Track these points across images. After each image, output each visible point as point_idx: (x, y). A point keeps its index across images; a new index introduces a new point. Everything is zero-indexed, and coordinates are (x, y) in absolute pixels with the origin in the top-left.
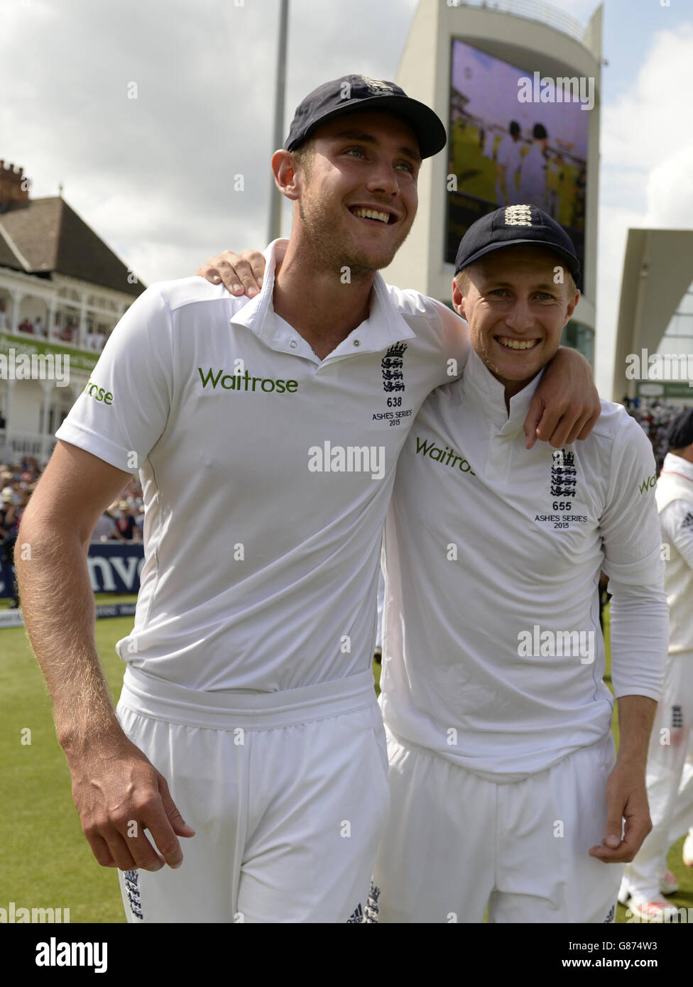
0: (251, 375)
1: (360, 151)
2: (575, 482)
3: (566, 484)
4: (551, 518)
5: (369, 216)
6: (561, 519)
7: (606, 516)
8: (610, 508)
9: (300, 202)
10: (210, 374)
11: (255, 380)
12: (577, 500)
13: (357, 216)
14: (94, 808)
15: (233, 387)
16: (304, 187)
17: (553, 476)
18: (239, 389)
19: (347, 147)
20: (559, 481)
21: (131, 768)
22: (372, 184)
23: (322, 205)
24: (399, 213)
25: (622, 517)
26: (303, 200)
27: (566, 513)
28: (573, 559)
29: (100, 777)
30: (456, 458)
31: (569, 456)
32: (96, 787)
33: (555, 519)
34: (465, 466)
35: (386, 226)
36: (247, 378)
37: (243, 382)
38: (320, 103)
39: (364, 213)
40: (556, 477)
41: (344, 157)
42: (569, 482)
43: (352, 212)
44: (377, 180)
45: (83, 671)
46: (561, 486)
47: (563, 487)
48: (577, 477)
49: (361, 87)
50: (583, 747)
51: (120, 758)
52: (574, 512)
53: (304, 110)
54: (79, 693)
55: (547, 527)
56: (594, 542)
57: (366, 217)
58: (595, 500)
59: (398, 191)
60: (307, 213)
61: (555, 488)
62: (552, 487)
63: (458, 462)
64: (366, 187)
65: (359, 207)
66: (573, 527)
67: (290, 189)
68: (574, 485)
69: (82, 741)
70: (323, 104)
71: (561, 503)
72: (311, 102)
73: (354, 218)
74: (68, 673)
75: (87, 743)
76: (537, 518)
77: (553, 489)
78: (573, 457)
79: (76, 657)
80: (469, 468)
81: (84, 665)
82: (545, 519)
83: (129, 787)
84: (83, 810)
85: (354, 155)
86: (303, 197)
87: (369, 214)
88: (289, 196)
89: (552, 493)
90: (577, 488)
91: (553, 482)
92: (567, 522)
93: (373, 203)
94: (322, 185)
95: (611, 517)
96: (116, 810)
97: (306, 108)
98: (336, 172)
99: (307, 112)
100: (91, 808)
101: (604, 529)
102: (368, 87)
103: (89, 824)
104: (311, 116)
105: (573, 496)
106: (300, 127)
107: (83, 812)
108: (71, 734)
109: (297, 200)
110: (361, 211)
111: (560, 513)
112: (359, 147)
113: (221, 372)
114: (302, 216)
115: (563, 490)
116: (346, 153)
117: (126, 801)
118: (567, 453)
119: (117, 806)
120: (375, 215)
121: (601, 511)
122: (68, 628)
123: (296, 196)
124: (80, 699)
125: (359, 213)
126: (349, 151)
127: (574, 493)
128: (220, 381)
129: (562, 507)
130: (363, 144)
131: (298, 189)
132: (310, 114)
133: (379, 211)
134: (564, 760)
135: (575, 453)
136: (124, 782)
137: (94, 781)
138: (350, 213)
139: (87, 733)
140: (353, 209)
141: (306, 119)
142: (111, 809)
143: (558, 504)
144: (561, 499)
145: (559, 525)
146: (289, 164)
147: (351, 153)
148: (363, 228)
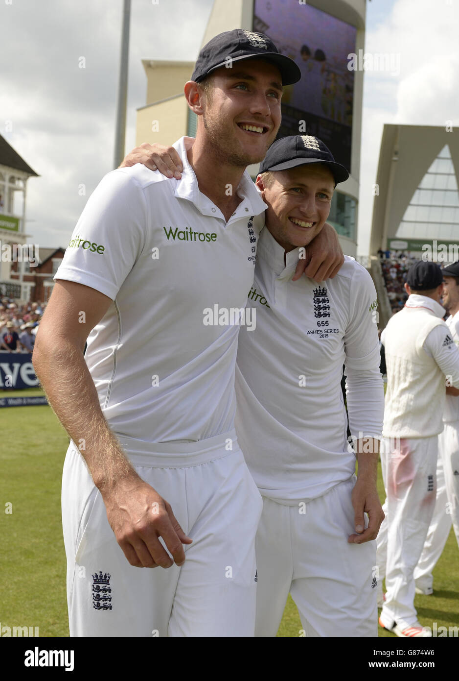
0: (193, 231)
1: (244, 86)
2: (329, 308)
3: (323, 310)
4: (317, 332)
5: (250, 130)
6: (323, 332)
7: (348, 329)
8: (352, 323)
9: (204, 117)
10: (171, 231)
11: (195, 233)
12: (332, 319)
13: (242, 129)
14: (123, 524)
15: (184, 239)
16: (207, 108)
17: (315, 306)
18: (188, 240)
19: (236, 84)
20: (319, 308)
21: (146, 496)
22: (253, 110)
23: (220, 122)
24: (269, 126)
25: (359, 329)
26: (206, 115)
27: (326, 328)
28: (332, 358)
29: (125, 503)
30: (258, 295)
31: (323, 290)
32: (124, 510)
33: (319, 332)
34: (263, 301)
35: (262, 135)
36: (191, 233)
37: (189, 235)
38: (218, 52)
39: (247, 128)
40: (317, 306)
41: (234, 90)
42: (325, 308)
43: (240, 127)
44: (256, 106)
45: (104, 436)
46: (320, 311)
47: (322, 311)
48: (330, 304)
49: (245, 41)
50: (342, 481)
51: (137, 490)
52: (331, 327)
53: (207, 55)
54: (104, 450)
55: (315, 338)
56: (342, 347)
57: (249, 130)
58: (342, 319)
59: (269, 113)
60: (209, 125)
61: (317, 313)
62: (315, 313)
63: (259, 298)
64: (249, 111)
65: (245, 124)
66: (331, 336)
67: (197, 108)
68: (329, 309)
69: (112, 482)
70: (220, 53)
71: (322, 322)
72: (211, 49)
73: (241, 130)
74: (94, 437)
75: (115, 483)
76: (309, 333)
77: (316, 314)
78: (326, 291)
79: (98, 426)
80: (266, 302)
81: (104, 432)
82: (313, 333)
83: (146, 507)
84: (116, 526)
85: (241, 88)
86: (206, 114)
87: (251, 128)
88: (197, 113)
89: (315, 316)
90: (331, 311)
91: (315, 309)
92: (327, 333)
93: (253, 121)
94: (220, 109)
95: (352, 329)
96: (138, 523)
97: (208, 54)
98: (229, 101)
99: (208, 56)
100: (121, 525)
101: (346, 338)
102: (249, 42)
103: (121, 536)
104: (211, 60)
105: (329, 316)
106: (204, 66)
107: (117, 528)
108: (103, 478)
109: (202, 115)
110: (245, 127)
111: (322, 328)
112: (244, 83)
113: (177, 229)
114: (206, 126)
115: (322, 313)
116: (235, 87)
117: (145, 516)
118: (322, 289)
119: (139, 520)
120: (254, 129)
121: (347, 325)
122: (89, 407)
123: (201, 112)
124: (106, 453)
125: (244, 127)
126: (237, 86)
127: (329, 315)
128: (177, 235)
129: (323, 325)
130: (246, 81)
131: (202, 108)
132: (211, 58)
133: (257, 127)
134: (331, 490)
135: (327, 288)
136: (142, 504)
137: (121, 507)
138: (238, 127)
139: (114, 476)
140: (240, 125)
141: (208, 61)
142: (135, 523)
143: (321, 323)
144: (322, 319)
145: (322, 336)
146: (196, 90)
147: (239, 87)
148: (247, 138)
